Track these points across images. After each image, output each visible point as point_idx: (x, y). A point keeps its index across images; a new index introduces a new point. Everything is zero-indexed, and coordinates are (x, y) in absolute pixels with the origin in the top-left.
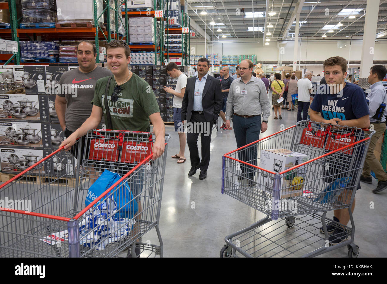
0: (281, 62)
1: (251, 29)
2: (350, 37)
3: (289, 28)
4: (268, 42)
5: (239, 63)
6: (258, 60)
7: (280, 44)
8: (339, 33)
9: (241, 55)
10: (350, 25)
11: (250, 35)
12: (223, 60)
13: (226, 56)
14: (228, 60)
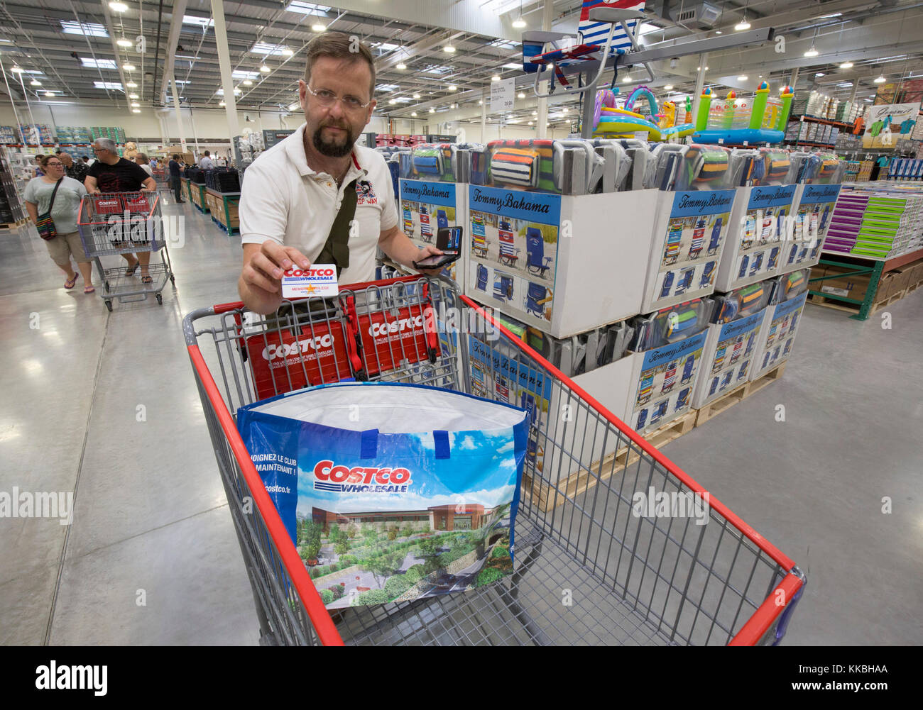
0: (168, 141)
1: (99, 85)
2: (257, 108)
3: (165, 88)
4: (138, 108)
5: (92, 141)
6: (128, 136)
7: (159, 111)
8: (241, 101)
9: (94, 128)
10: (251, 91)
11: (102, 94)
12: (58, 135)
13: (64, 129)
14: (69, 136)
